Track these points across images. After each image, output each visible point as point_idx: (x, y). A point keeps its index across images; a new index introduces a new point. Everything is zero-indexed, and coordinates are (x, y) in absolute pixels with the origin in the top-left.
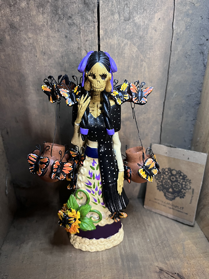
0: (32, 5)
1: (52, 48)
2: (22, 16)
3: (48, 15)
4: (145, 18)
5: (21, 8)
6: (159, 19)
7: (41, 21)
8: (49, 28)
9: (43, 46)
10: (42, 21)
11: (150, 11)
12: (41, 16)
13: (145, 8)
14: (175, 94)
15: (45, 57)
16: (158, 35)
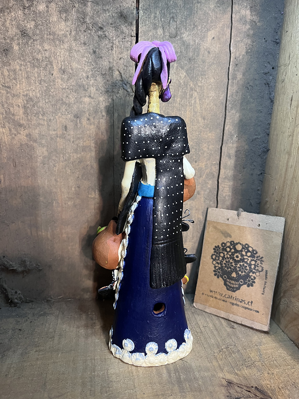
0: (53, 9)
1: (75, 65)
2: (39, 22)
3: (73, 23)
4: (196, 37)
5: (37, 11)
6: (213, 38)
7: (63, 30)
8: (72, 39)
10: (65, 30)
11: (202, 28)
12: (63, 23)
13: (195, 24)
14: (235, 136)
15: (63, 76)
16: (212, 58)
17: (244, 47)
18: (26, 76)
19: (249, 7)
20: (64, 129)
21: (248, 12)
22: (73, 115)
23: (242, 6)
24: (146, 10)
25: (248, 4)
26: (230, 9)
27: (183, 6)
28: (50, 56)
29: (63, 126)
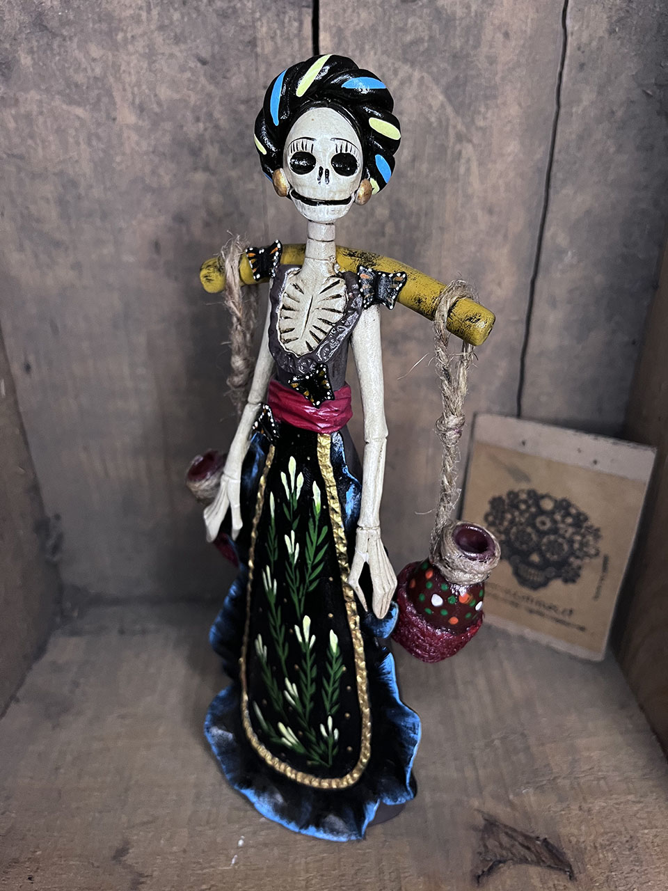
1: (165, 93)
7: (131, 6)
8: (153, 27)
9: (135, 85)
14: (570, 253)
15: (140, 123)
16: (514, 49)
20: (154, 249)
22: (169, 216)
28: (105, 74)
29: (150, 242)
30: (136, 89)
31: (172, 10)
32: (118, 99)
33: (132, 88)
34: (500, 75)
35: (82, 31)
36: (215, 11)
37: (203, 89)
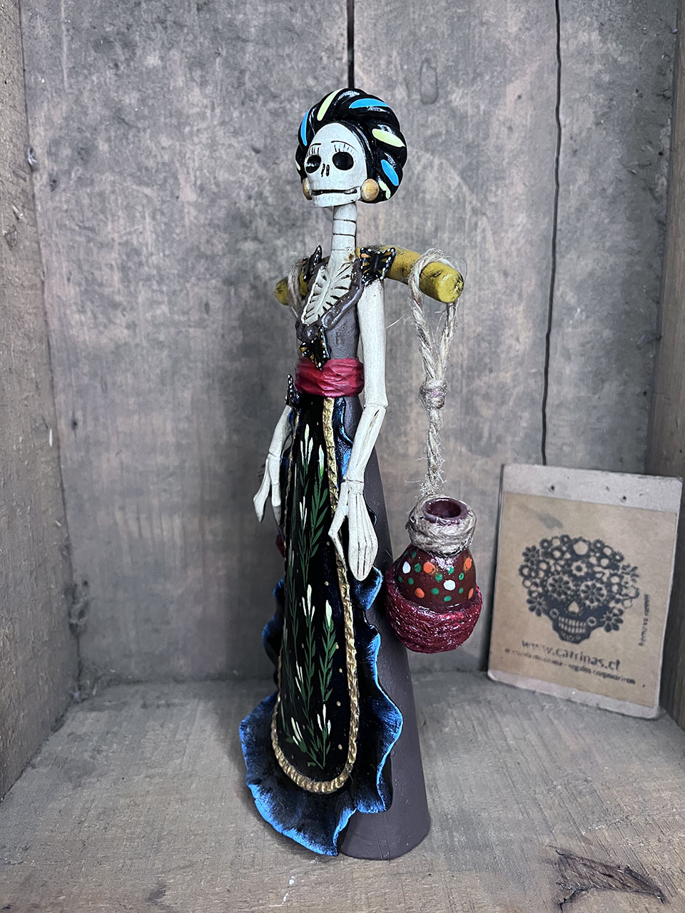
0: (175, 62)
1: (223, 176)
2: (147, 92)
3: (217, 89)
4: (480, 97)
5: (144, 70)
6: (520, 97)
7: (198, 105)
8: (216, 123)
9: (197, 170)
11: (492, 77)
12: (197, 90)
13: (478, 71)
14: (579, 310)
15: (200, 200)
16: (517, 140)
17: (591, 111)
18: (125, 204)
19: (596, 25)
20: (203, 309)
21: (595, 36)
22: (220, 279)
23: (583, 23)
24: (367, 50)
25: (595, 18)
26: (553, 32)
27: (449, 35)
28: (172, 160)
29: (201, 303)
30: (198, 173)
31: (232, 109)
32: (182, 181)
33: (195, 172)
34: (506, 161)
35: (155, 124)
36: (269, 111)
37: (256, 172)
